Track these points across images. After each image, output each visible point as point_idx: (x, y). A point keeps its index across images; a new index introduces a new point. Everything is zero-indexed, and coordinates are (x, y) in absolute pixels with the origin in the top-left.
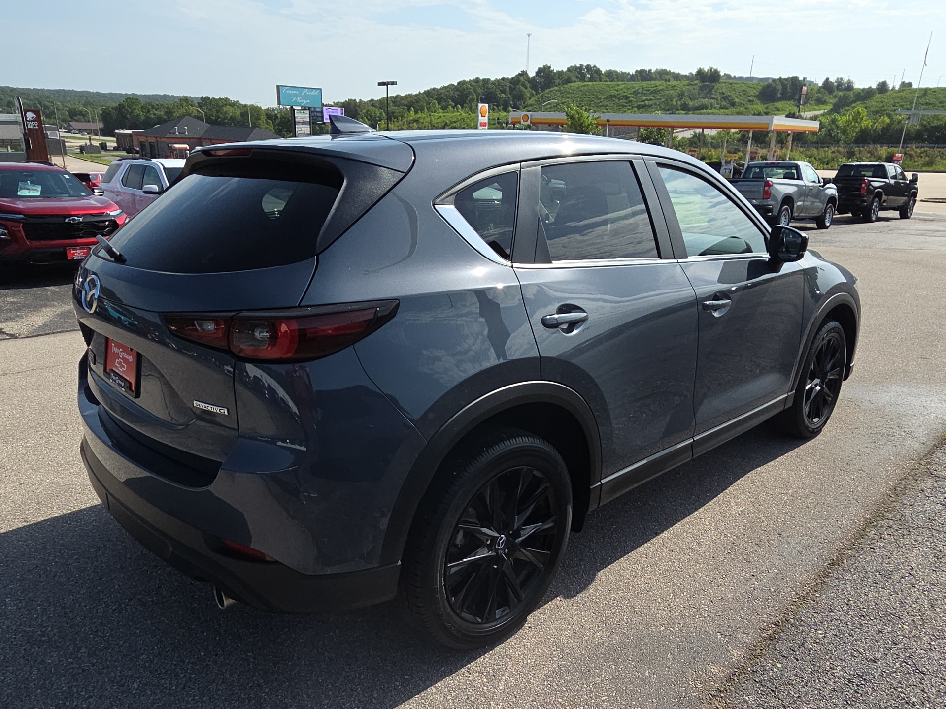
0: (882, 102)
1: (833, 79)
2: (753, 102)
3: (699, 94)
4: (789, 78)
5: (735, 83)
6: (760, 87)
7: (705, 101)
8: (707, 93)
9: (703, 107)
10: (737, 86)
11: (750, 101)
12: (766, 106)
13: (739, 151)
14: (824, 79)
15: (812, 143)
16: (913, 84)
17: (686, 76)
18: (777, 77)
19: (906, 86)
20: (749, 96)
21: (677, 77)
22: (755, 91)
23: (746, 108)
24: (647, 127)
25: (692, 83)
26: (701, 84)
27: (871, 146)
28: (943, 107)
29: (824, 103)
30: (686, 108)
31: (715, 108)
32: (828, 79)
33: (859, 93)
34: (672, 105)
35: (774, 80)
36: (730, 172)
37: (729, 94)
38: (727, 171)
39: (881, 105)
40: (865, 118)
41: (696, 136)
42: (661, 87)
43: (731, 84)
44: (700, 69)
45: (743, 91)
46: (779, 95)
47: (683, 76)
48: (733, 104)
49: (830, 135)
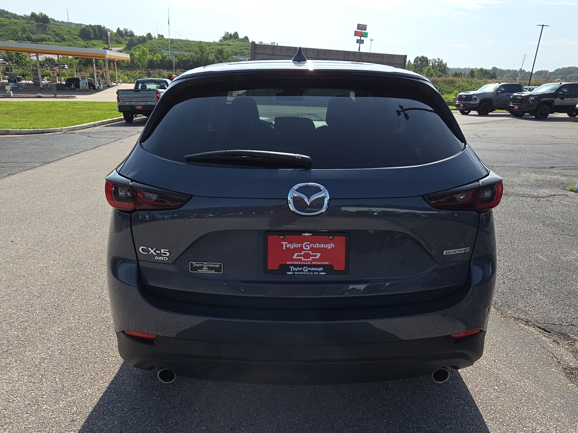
0: (153, 45)
1: (122, 29)
2: (77, 39)
3: (37, 30)
4: (95, 25)
5: (61, 26)
6: (79, 30)
7: (44, 36)
8: (43, 31)
9: (42, 40)
10: (63, 27)
11: (75, 38)
12: (86, 42)
13: (82, 71)
14: (117, 29)
15: (124, 67)
16: (164, 36)
17: (21, 17)
18: (88, 24)
19: (161, 37)
20: (73, 35)
21: (15, 16)
22: (76, 32)
23: (74, 43)
24: (7, 51)
25: (29, 22)
26: (37, 24)
27: (158, 70)
28: (182, 50)
29: (120, 43)
30: (29, 39)
31: (52, 41)
32: (119, 29)
33: (139, 39)
34: (19, 37)
35: (87, 26)
36: (87, 85)
37: (59, 32)
38: (85, 84)
39: (152, 47)
40: (148, 54)
41: (47, 60)
42: (5, 23)
43: (58, 25)
44: (33, 12)
45: (68, 31)
46: (93, 36)
47: (19, 16)
48: (64, 39)
49: (133, 63)
